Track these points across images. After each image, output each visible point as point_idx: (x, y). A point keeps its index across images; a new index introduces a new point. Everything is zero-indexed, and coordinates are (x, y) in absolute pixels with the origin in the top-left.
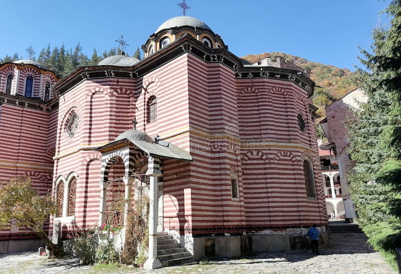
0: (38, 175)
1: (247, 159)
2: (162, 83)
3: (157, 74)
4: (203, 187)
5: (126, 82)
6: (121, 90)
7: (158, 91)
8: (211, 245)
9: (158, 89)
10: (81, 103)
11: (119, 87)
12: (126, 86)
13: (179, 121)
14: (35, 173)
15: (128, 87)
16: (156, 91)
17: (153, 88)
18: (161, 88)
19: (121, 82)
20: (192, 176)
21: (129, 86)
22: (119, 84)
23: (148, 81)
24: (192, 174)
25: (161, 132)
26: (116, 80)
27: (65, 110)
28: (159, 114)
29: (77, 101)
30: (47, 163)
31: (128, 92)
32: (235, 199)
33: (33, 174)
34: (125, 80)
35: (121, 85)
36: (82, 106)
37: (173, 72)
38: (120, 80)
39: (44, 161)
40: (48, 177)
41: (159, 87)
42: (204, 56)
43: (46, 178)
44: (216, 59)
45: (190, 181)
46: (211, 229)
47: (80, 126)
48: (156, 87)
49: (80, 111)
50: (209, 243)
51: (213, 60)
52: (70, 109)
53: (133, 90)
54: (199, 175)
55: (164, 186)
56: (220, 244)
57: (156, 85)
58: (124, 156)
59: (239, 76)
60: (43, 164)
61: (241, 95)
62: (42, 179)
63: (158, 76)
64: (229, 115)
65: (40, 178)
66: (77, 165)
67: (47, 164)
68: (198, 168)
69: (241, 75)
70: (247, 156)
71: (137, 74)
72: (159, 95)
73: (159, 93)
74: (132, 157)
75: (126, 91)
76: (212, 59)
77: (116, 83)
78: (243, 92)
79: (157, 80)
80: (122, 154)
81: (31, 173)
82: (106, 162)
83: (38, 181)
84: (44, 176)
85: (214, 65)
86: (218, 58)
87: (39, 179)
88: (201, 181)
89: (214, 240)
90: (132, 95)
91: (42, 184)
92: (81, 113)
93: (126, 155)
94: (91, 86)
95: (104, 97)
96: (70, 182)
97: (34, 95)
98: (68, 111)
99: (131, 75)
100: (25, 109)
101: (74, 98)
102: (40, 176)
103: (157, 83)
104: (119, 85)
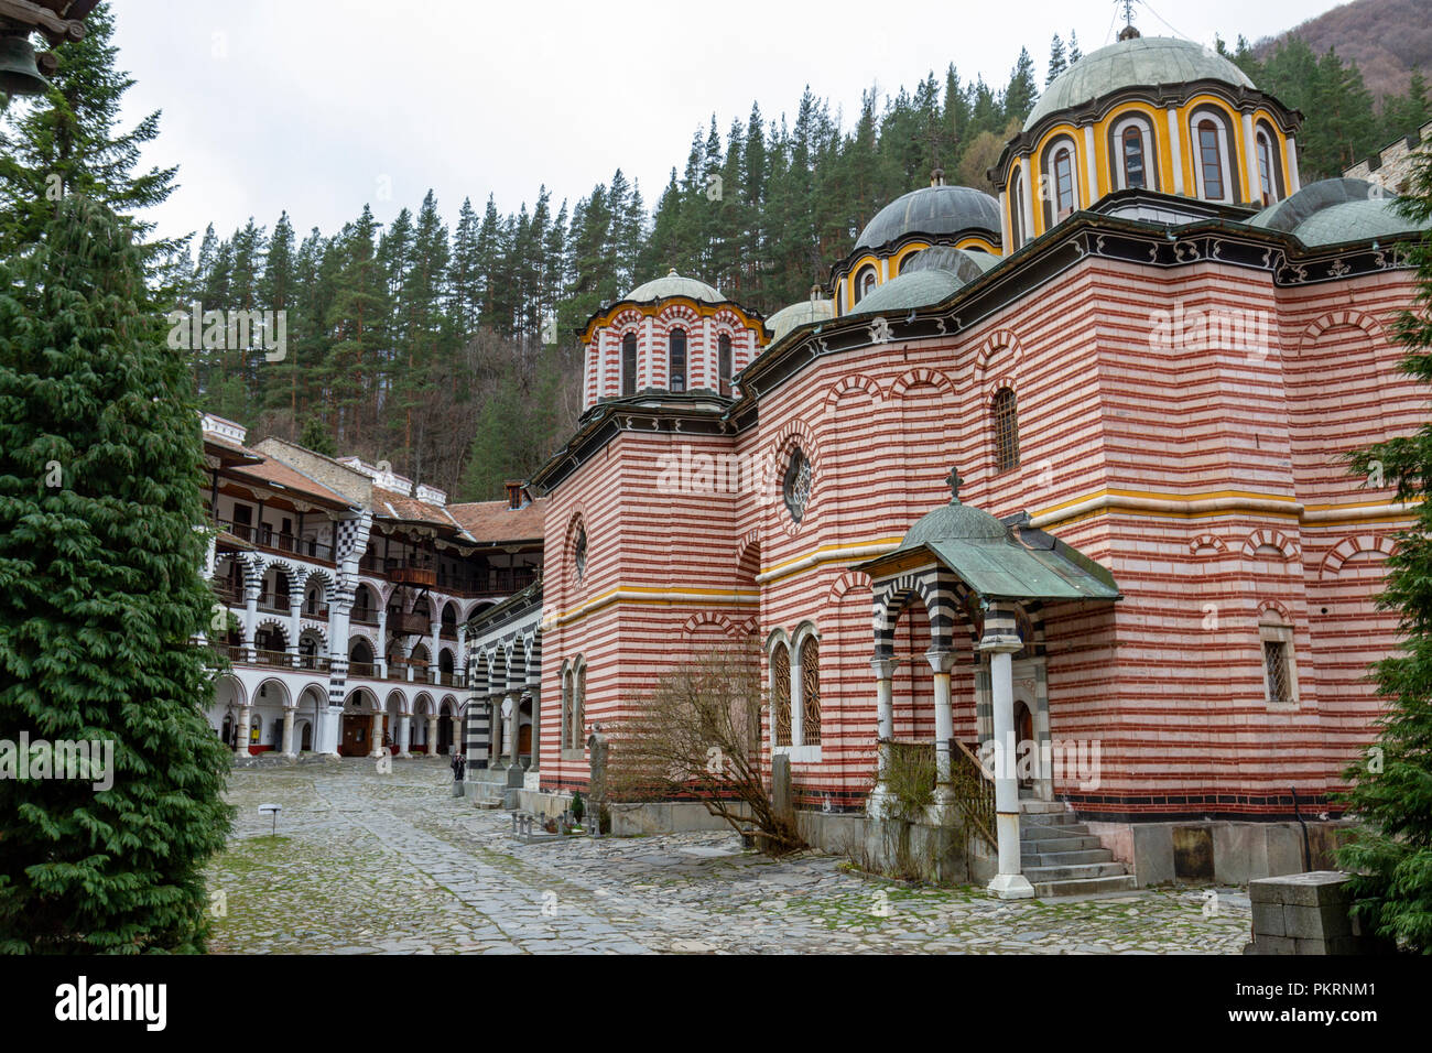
0: (723, 620)
1: (1337, 564)
2: (1027, 352)
3: (1014, 322)
4: (1165, 672)
5: (928, 350)
6: (915, 373)
7: (1019, 376)
8: (1198, 849)
9: (1019, 370)
10: (812, 423)
11: (910, 367)
12: (930, 360)
13: (1079, 473)
14: (714, 617)
15: (936, 365)
16: (1013, 375)
17: (1005, 366)
18: (1025, 366)
19: (915, 351)
20: (1123, 644)
21: (937, 359)
22: (911, 357)
23: (990, 341)
24: (1120, 635)
25: (1034, 503)
26: (900, 347)
27: (773, 442)
28: (1026, 449)
29: (804, 417)
30: (741, 584)
31: (937, 378)
32: (1281, 707)
33: (709, 618)
34: (925, 344)
35: (914, 362)
36: (817, 432)
37: (1055, 317)
38: (911, 345)
39: (733, 579)
40: (750, 626)
41: (1019, 362)
42: (1152, 252)
43: (745, 629)
44: (1192, 251)
45: (1117, 659)
46: (1200, 799)
47: (815, 491)
48: (1012, 362)
49: (812, 448)
50: (1191, 842)
51: (1183, 258)
52: (787, 439)
53: (951, 369)
54: (1148, 637)
55: (1050, 670)
56: (1228, 846)
57: (1011, 357)
58: (925, 589)
59: (1298, 275)
60: (733, 588)
61: (1306, 341)
62: (733, 631)
63: (1014, 328)
64: (1253, 430)
65: (730, 627)
66: (815, 604)
67: (743, 588)
68: (1143, 617)
69: (1303, 274)
70: (1338, 556)
71: (959, 320)
72: (1021, 387)
73: (1020, 382)
74: (947, 594)
75: (931, 374)
76: (1181, 253)
77: (900, 358)
78: (1314, 330)
79: (1013, 341)
80: (921, 585)
81: (704, 616)
82: (883, 603)
83: (726, 637)
84: (738, 622)
85: (1189, 271)
86: (1201, 249)
87: (725, 631)
88: (1157, 655)
89: (1209, 831)
90: (948, 385)
91: (735, 647)
92: (815, 456)
93: (931, 587)
94: (834, 375)
95: (870, 403)
96: (803, 648)
97: (693, 384)
98: (783, 445)
99: (940, 326)
100: (674, 438)
101: (793, 407)
102: (726, 624)
103: (1014, 350)
104: (907, 362)
